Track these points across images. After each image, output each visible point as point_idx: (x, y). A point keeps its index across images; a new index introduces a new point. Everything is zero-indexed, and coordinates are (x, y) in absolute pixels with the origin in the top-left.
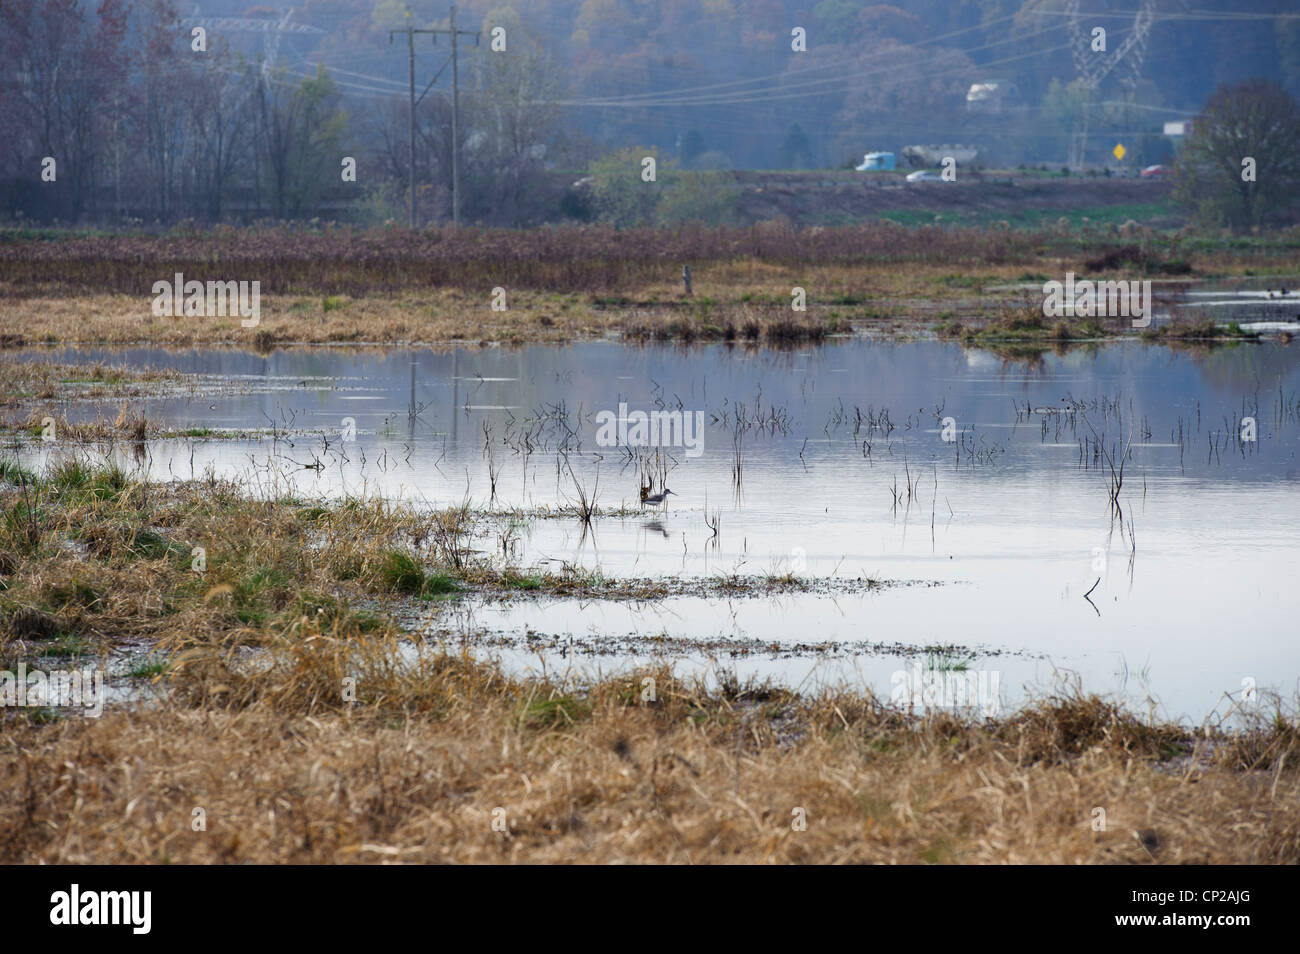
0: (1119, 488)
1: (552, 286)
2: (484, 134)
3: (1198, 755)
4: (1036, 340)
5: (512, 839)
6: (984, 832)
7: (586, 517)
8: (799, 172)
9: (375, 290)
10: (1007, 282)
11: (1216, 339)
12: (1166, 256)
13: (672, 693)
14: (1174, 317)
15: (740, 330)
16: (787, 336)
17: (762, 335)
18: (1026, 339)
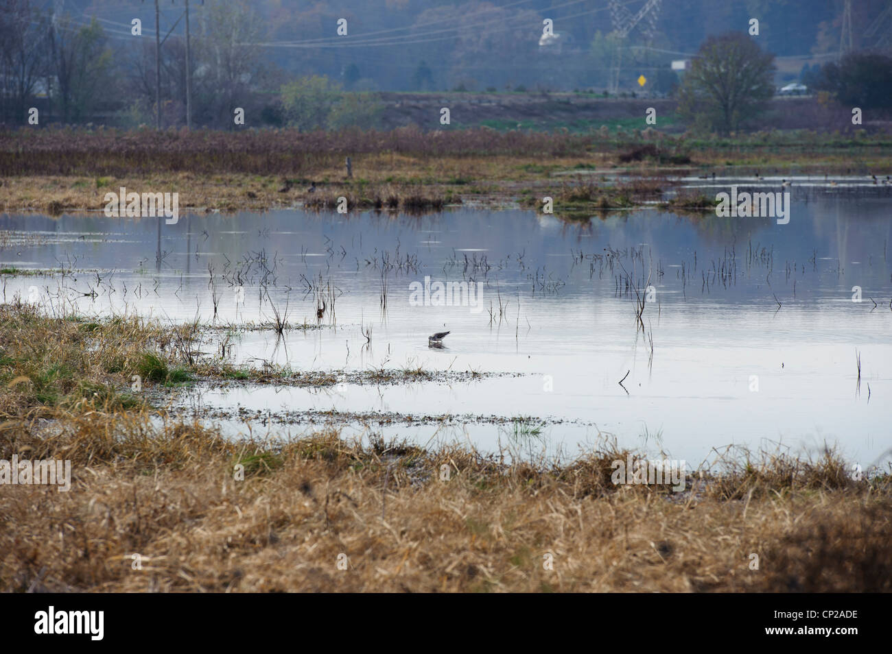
0: (642, 309)
1: (256, 170)
2: (208, 66)
3: (694, 490)
4: (586, 208)
5: (228, 550)
6: (551, 544)
7: (279, 329)
8: (425, 93)
9: (133, 173)
10: (566, 169)
11: (707, 208)
12: (673, 152)
13: (339, 450)
14: (679, 193)
15: (385, 201)
16: (417, 206)
17: (400, 205)
18: (579, 208)
